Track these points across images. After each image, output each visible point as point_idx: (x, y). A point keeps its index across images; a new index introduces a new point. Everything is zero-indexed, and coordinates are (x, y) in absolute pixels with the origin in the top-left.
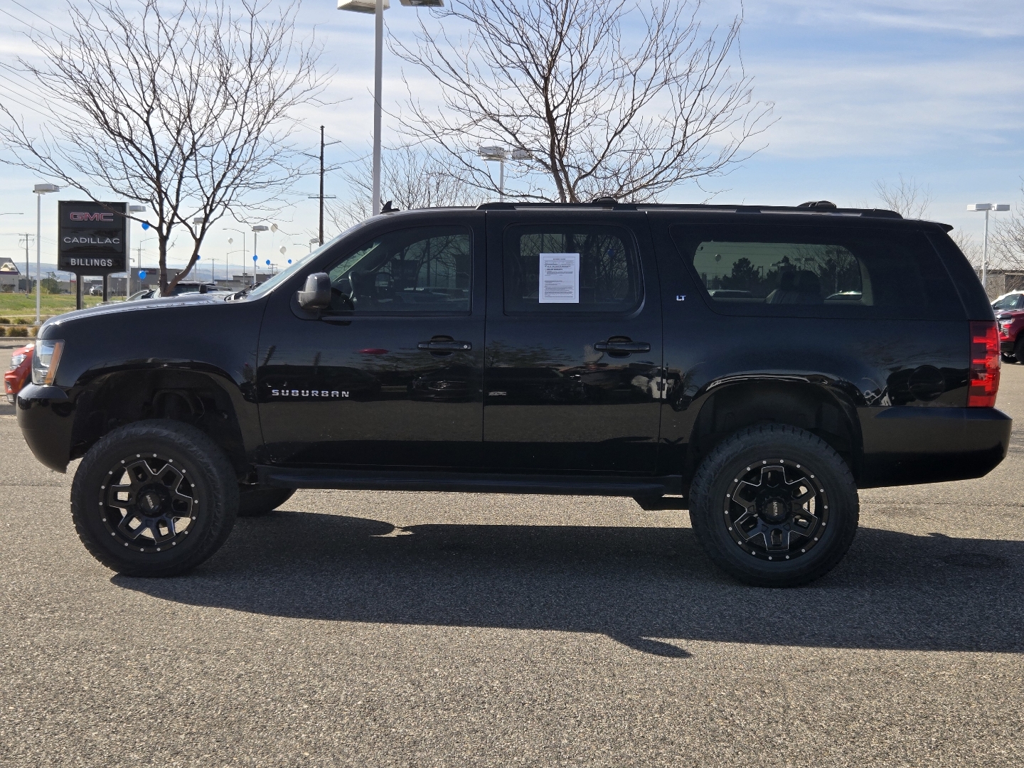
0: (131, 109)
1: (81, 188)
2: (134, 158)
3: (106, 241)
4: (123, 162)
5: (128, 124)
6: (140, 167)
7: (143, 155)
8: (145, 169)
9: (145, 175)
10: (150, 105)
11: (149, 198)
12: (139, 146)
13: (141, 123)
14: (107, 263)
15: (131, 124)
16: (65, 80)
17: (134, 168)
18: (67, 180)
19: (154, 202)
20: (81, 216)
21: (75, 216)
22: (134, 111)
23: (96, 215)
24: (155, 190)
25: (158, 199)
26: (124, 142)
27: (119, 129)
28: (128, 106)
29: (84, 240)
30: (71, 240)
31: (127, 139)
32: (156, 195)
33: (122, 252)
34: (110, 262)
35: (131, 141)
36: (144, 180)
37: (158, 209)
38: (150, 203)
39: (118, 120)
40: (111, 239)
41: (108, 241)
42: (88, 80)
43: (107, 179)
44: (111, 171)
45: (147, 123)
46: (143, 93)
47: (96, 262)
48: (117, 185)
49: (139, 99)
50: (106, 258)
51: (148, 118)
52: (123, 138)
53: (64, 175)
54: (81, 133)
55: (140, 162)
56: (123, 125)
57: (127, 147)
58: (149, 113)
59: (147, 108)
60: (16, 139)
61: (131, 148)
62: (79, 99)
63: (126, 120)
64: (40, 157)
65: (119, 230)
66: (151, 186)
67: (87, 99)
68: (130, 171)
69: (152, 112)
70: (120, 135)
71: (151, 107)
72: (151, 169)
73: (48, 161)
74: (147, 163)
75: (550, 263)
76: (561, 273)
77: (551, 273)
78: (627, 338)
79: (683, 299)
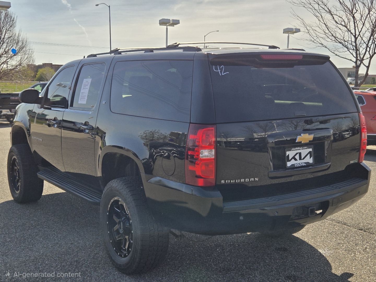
75: (85, 83)
76: (86, 88)
77: (84, 89)
78: (88, 122)
79: (105, 103)
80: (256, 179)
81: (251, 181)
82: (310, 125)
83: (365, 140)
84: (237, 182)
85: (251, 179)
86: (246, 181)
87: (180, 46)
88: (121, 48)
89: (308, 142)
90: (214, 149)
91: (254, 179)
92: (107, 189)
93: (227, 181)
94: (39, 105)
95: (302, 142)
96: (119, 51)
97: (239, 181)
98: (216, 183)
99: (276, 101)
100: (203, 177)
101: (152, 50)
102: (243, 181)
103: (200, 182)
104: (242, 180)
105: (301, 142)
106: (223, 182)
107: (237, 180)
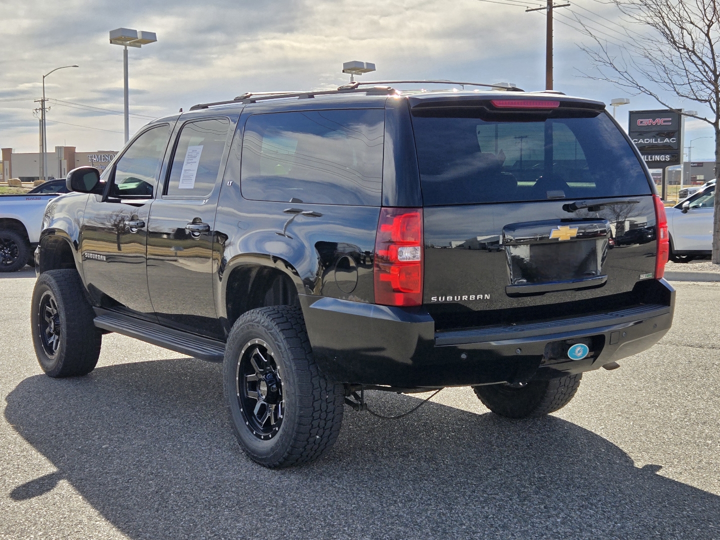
0: (694, 24)
1: (651, 94)
2: (696, 65)
3: (665, 141)
4: (685, 69)
5: (692, 38)
6: (701, 72)
7: (703, 62)
8: (705, 74)
9: (705, 79)
10: (710, 19)
11: (707, 99)
12: (700, 55)
13: (703, 36)
14: (665, 158)
15: (694, 38)
16: (640, 7)
17: (695, 74)
18: (640, 89)
19: (712, 101)
20: (647, 122)
21: (641, 122)
22: (696, 26)
23: (657, 120)
24: (713, 91)
25: (715, 99)
26: (688, 53)
27: (684, 42)
28: (691, 23)
29: (647, 141)
30: (638, 141)
31: (690, 51)
32: (713, 95)
33: (678, 149)
34: (668, 158)
35: (693, 52)
36: (703, 84)
37: (715, 108)
38: (708, 103)
39: (683, 34)
40: (669, 139)
41: (667, 140)
42: (659, 4)
43: (672, 86)
44: (676, 79)
45: (707, 35)
46: (705, 10)
47: (657, 158)
48: (681, 90)
49: (702, 16)
50: (665, 154)
51: (708, 31)
52: (688, 49)
53: (637, 85)
54: (652, 48)
55: (701, 68)
56: (688, 39)
57: (690, 56)
58: (709, 26)
59: (708, 22)
60: (601, 59)
61: (694, 58)
62: (651, 22)
63: (690, 34)
64: (619, 72)
65: (675, 132)
66: (709, 88)
67: (657, 20)
68: (690, 76)
69: (712, 25)
70: (685, 47)
71: (711, 21)
72: (710, 74)
73: (625, 75)
74: (707, 69)
75: (190, 154)
76: (192, 162)
77: (188, 163)
78: (200, 219)
79: (230, 184)
80: (486, 295)
81: (478, 299)
82: (572, 212)
83: (665, 241)
84: (456, 299)
85: (478, 296)
86: (471, 299)
87: (360, 87)
88: (255, 93)
89: (569, 239)
90: (420, 246)
91: (484, 297)
92: (238, 328)
93: (440, 298)
94: (100, 197)
95: (560, 240)
96: (251, 97)
97: (459, 299)
98: (422, 302)
99: (520, 183)
100: (402, 290)
101: (311, 96)
102: (465, 299)
103: (399, 300)
104: (463, 297)
105: (558, 239)
106: (434, 299)
107: (456, 297)
